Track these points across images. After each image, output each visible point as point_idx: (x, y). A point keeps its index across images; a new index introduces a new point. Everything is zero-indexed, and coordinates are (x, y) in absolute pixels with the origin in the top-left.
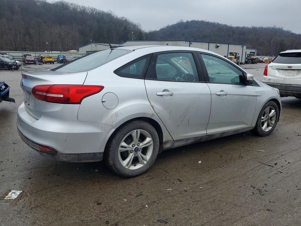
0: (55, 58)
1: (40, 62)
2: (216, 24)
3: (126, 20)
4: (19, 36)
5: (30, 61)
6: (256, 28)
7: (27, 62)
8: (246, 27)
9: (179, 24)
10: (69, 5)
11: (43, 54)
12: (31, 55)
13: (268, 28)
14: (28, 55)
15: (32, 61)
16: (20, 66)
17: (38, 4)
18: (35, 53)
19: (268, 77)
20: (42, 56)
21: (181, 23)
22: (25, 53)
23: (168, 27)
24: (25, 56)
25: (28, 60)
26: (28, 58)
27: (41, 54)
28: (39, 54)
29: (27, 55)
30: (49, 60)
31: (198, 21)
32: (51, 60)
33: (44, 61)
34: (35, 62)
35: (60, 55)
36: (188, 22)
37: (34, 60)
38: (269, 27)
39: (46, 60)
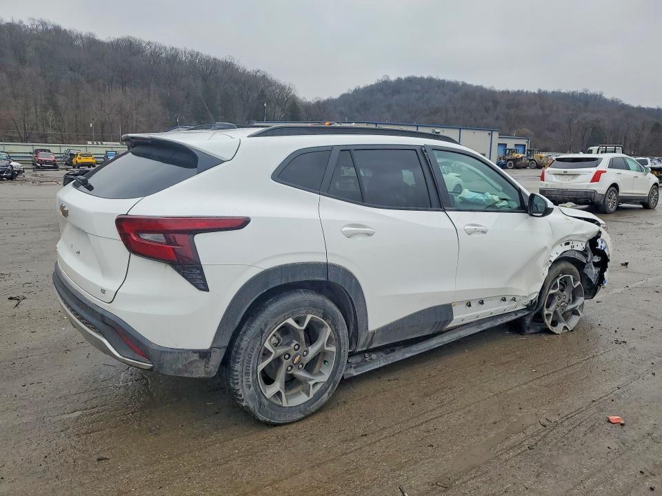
0: (99, 156)
1: (69, 165)
2: (461, 84)
3: (264, 76)
4: (33, 110)
5: (46, 162)
6: (546, 92)
7: (39, 165)
8: (525, 91)
9: (380, 84)
10: (144, 45)
11: (76, 148)
12: (49, 151)
13: (572, 94)
14: (45, 151)
15: (50, 162)
16: (20, 172)
17: (78, 42)
18: (60, 146)
19: (545, 183)
20: (72, 152)
21: (385, 82)
22: (38, 146)
23: (357, 91)
24: (37, 152)
25: (42, 162)
26: (43, 157)
27: (71, 148)
28: (66, 148)
29: (42, 150)
30: (84, 160)
31: (422, 79)
32: (90, 160)
33: (74, 163)
34: (55, 164)
35: (110, 150)
36: (399, 80)
37: (54, 161)
38: (574, 92)
39: (79, 161)
